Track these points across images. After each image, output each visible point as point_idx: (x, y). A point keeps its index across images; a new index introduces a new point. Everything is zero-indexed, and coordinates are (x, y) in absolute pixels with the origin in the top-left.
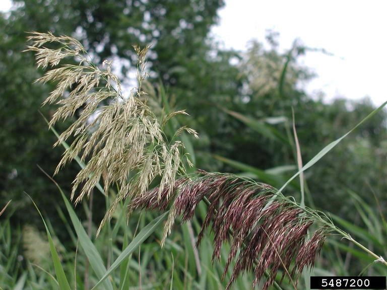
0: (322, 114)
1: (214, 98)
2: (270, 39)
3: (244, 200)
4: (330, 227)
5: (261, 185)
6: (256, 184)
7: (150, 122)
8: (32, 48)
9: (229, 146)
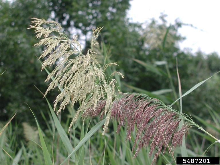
0: (191, 61)
1: (126, 49)
2: (162, 18)
3: (144, 107)
4: (191, 123)
5: (153, 99)
6: (150, 98)
7: (97, 68)
8: (33, 27)
9: (137, 79)
